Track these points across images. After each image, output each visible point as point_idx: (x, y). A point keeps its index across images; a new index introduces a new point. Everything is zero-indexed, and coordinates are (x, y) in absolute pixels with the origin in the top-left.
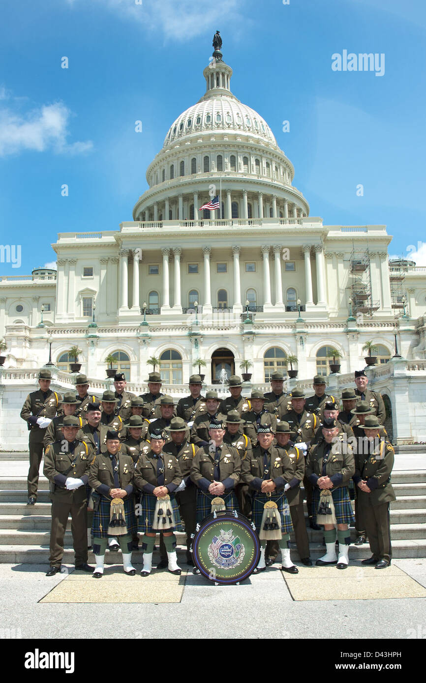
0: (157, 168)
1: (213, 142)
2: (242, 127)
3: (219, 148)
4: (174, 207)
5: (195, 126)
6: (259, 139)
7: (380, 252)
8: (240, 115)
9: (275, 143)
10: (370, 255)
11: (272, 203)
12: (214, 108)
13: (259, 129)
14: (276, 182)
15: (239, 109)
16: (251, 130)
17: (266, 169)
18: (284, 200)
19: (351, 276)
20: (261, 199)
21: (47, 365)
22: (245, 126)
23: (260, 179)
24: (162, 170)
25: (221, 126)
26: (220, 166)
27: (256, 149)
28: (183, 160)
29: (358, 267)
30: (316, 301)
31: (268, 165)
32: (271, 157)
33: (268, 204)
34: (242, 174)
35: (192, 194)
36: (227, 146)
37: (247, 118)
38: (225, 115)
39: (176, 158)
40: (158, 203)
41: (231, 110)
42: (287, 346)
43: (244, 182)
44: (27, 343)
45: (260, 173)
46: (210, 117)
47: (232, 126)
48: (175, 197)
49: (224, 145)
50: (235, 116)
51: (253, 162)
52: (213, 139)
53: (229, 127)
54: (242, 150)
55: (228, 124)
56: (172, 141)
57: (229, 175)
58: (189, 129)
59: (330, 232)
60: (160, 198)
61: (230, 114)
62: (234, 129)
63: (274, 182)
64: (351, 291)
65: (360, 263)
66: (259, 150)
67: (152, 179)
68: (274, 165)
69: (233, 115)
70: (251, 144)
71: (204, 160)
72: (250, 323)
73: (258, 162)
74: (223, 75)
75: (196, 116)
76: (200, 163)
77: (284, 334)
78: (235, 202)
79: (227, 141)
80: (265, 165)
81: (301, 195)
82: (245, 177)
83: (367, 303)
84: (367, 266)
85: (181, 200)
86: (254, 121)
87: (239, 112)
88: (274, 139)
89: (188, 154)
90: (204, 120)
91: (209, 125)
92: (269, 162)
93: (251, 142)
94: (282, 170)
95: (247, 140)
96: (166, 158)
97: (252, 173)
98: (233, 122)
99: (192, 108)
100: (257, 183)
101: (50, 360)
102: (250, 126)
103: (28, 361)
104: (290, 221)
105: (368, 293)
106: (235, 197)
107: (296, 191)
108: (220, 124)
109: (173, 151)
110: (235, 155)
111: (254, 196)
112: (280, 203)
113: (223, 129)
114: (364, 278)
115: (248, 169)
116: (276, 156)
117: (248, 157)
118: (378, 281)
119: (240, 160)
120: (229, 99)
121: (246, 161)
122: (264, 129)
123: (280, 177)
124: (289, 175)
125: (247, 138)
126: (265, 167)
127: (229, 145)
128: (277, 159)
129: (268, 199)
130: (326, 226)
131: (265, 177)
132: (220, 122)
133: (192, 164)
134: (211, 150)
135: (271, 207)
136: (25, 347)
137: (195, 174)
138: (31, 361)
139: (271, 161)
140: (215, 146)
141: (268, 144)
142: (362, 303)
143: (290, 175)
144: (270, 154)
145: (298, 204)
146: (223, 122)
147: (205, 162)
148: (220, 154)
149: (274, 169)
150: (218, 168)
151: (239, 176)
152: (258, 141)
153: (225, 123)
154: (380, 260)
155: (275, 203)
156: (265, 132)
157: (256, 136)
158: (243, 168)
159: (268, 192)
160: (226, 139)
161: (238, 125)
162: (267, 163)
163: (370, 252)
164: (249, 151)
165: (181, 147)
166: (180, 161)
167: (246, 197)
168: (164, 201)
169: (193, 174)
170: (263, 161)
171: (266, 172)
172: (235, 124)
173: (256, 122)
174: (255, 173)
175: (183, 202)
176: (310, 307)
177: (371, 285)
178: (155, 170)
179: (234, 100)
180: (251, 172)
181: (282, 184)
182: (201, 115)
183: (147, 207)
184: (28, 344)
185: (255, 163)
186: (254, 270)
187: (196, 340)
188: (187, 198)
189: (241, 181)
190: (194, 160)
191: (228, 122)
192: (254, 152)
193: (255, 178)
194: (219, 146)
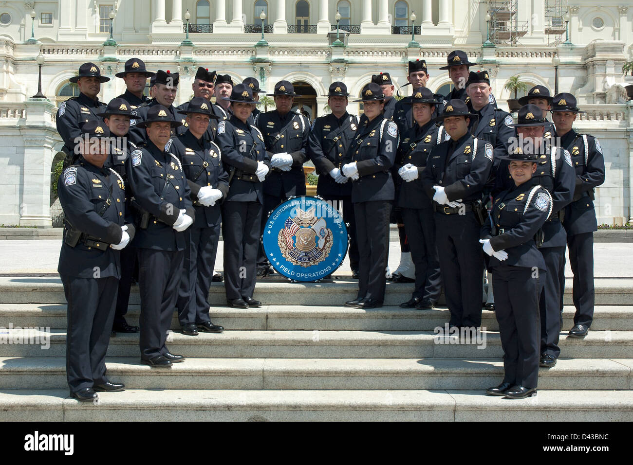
21: (34, 97)
44: (10, 67)
101: (40, 90)
103: (11, 93)
136: (7, 72)
138: (16, 93)
184: (11, 69)
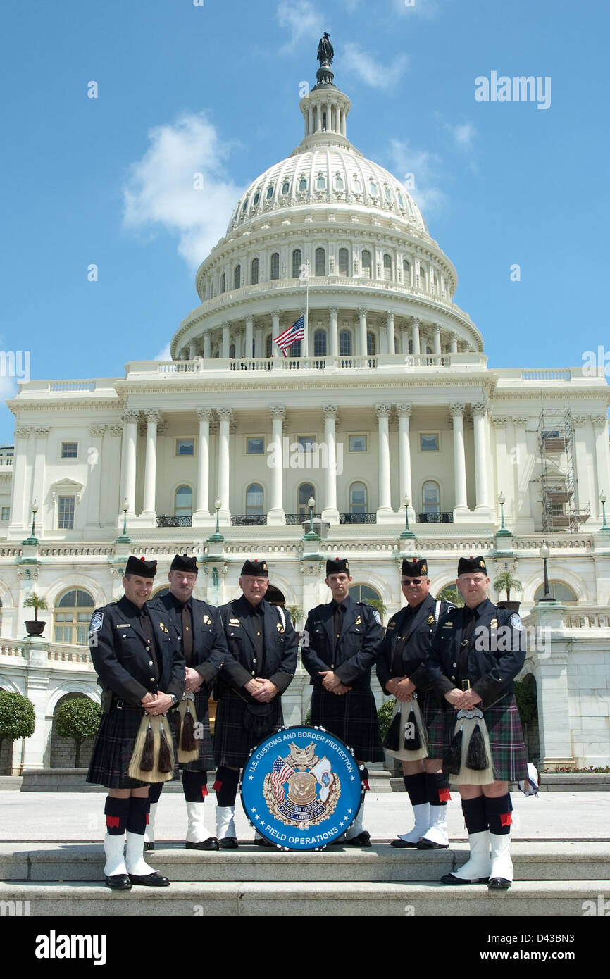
0: (213, 271)
1: (309, 224)
2: (362, 199)
3: (320, 236)
4: (238, 338)
5: (280, 198)
6: (390, 219)
7: (594, 416)
8: (359, 178)
9: (423, 227)
10: (575, 422)
11: (411, 333)
12: (314, 166)
13: (392, 201)
14: (419, 295)
15: (359, 167)
16: (378, 203)
17: (402, 271)
18: (434, 326)
19: (539, 461)
20: (392, 325)
22: (368, 196)
23: (390, 289)
24: (221, 273)
25: (324, 196)
26: (320, 267)
27: (384, 236)
28: (257, 256)
29: (552, 443)
30: (472, 504)
31: (407, 265)
32: (413, 251)
33: (405, 334)
34: (359, 279)
35: (268, 316)
36: (333, 231)
37: (372, 183)
38: (332, 179)
39: (245, 253)
40: (211, 332)
41: (344, 169)
42: (383, 583)
43: (362, 293)
45: (391, 280)
46: (305, 181)
47: (343, 197)
48: (240, 321)
49: (328, 231)
50: (351, 180)
51: (379, 259)
52: (309, 220)
53: (339, 198)
54: (360, 238)
55: (337, 193)
56: (239, 224)
57: (334, 283)
58: (270, 203)
59: (499, 380)
60: (214, 323)
61: (342, 176)
62: (347, 202)
63: (415, 295)
64: (540, 486)
65: (557, 435)
66: (391, 238)
67: (204, 290)
68: (418, 266)
69: (346, 177)
70: (376, 228)
71: (294, 256)
72: (314, 540)
73: (388, 260)
74: (334, 108)
75: (281, 180)
76: (286, 261)
77: (377, 560)
78: (344, 330)
79: (332, 223)
80: (400, 265)
81: (467, 318)
82: (362, 286)
83: (568, 509)
84: (567, 441)
85: (249, 326)
86: (383, 188)
87: (358, 173)
88: (420, 220)
89: (264, 246)
90: (295, 186)
91: (304, 195)
92: (410, 260)
93: (377, 224)
94: (432, 273)
95: (371, 222)
96: (228, 253)
97: (378, 279)
98: (347, 191)
99: (275, 167)
100: (385, 296)
102: (377, 196)
104: (442, 360)
105: (571, 489)
106: (346, 321)
107: (458, 312)
108: (323, 193)
109: (240, 241)
110: (348, 248)
111: (379, 320)
112: (427, 331)
113: (328, 201)
114: (563, 463)
115: (370, 274)
116: (422, 250)
117: (371, 250)
118: (590, 468)
119: (356, 257)
120: (342, 150)
121: (367, 258)
122: (401, 202)
123: (429, 287)
124: (446, 283)
125: (370, 218)
126: (402, 267)
127: (337, 231)
128: (425, 254)
129: (404, 325)
130: (493, 370)
131: (401, 287)
132: (323, 190)
133: (272, 264)
134: (305, 239)
135: (410, 338)
137: (276, 281)
139: (413, 258)
140: (311, 231)
141: (407, 229)
142: (561, 507)
143: (450, 281)
144: (410, 245)
145: (461, 334)
146: (328, 190)
147: (294, 260)
148: (320, 245)
149: (418, 272)
150: (317, 270)
151: (353, 285)
152: (390, 222)
153: (331, 192)
154: (594, 430)
155: (417, 330)
156: (405, 208)
157: (388, 215)
158: (361, 272)
159: (406, 311)
160: (332, 219)
161: (355, 195)
162: (405, 261)
163: (573, 416)
164: (372, 241)
165: (256, 233)
166: (251, 259)
167: (364, 322)
168: (221, 329)
169: (273, 281)
170: (398, 258)
171: (403, 277)
172: (350, 193)
173: (387, 190)
174: (383, 278)
175: (254, 330)
176: (461, 514)
177: (575, 475)
178: (209, 274)
179: (351, 152)
180: (375, 278)
181: (431, 299)
182: (291, 178)
183: (193, 339)
185: (382, 263)
186: (364, 448)
187: (215, 569)
188: (261, 323)
189: (355, 293)
190: (275, 257)
191: (337, 190)
192: (382, 242)
193: (382, 287)
194: (320, 231)
